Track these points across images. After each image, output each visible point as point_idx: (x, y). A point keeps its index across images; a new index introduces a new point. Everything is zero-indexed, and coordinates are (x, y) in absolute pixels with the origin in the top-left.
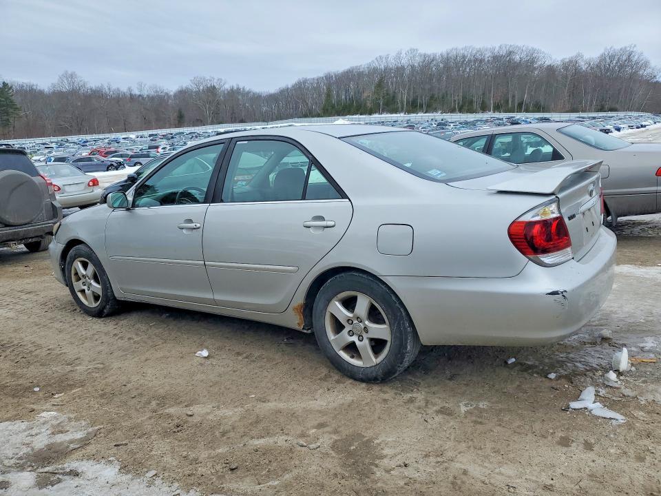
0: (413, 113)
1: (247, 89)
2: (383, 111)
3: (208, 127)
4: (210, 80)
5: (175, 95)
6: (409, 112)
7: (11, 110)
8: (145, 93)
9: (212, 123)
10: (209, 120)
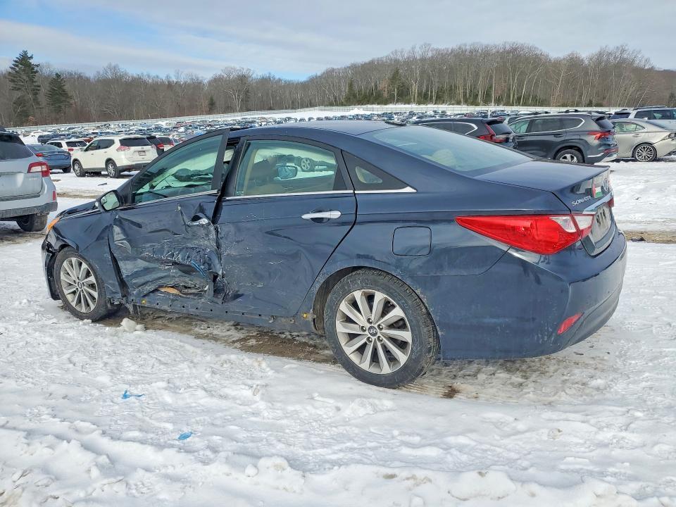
0: (424, 104)
1: (277, 77)
2: (398, 101)
3: (236, 114)
4: (240, 70)
5: (210, 83)
6: (419, 103)
7: (63, 99)
8: (182, 81)
9: (241, 110)
10: (238, 109)
